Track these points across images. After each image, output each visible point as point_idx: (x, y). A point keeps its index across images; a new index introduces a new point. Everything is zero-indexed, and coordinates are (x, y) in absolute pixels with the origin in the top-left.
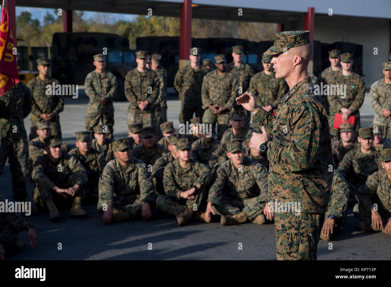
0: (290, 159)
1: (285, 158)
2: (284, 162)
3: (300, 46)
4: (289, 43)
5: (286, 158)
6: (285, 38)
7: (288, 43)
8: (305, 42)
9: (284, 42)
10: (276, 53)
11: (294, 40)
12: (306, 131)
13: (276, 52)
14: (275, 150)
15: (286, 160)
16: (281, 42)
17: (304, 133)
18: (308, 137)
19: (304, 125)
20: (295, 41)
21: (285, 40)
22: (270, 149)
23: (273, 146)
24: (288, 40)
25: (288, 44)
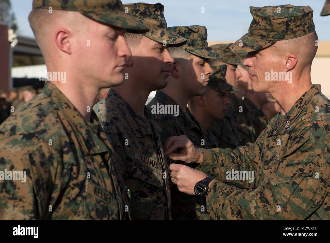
0: (245, 212)
1: (237, 208)
2: (235, 212)
3: (296, 37)
4: (275, 33)
5: (239, 208)
6: (268, 22)
7: (274, 31)
8: (304, 31)
9: (266, 30)
10: (252, 50)
11: (285, 27)
12: (296, 175)
13: (252, 47)
14: (223, 194)
15: (240, 210)
16: (261, 29)
17: (292, 177)
18: (293, 185)
19: (298, 164)
20: (287, 30)
21: (269, 27)
22: (215, 191)
23: (219, 187)
24: (275, 27)
25: (273, 33)
